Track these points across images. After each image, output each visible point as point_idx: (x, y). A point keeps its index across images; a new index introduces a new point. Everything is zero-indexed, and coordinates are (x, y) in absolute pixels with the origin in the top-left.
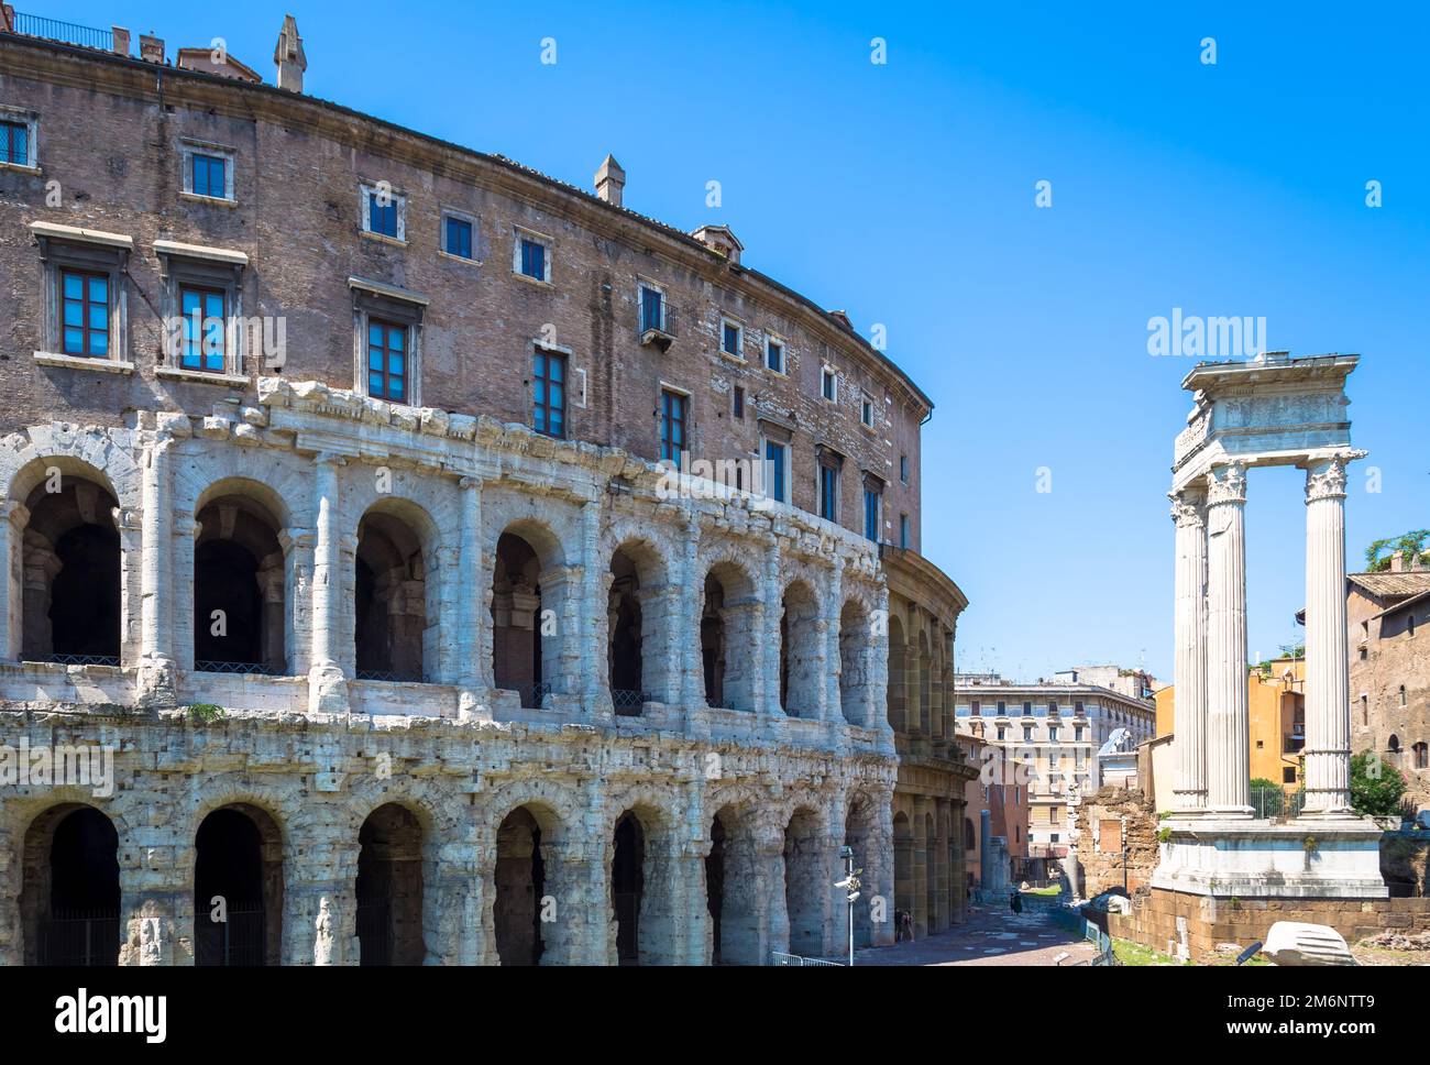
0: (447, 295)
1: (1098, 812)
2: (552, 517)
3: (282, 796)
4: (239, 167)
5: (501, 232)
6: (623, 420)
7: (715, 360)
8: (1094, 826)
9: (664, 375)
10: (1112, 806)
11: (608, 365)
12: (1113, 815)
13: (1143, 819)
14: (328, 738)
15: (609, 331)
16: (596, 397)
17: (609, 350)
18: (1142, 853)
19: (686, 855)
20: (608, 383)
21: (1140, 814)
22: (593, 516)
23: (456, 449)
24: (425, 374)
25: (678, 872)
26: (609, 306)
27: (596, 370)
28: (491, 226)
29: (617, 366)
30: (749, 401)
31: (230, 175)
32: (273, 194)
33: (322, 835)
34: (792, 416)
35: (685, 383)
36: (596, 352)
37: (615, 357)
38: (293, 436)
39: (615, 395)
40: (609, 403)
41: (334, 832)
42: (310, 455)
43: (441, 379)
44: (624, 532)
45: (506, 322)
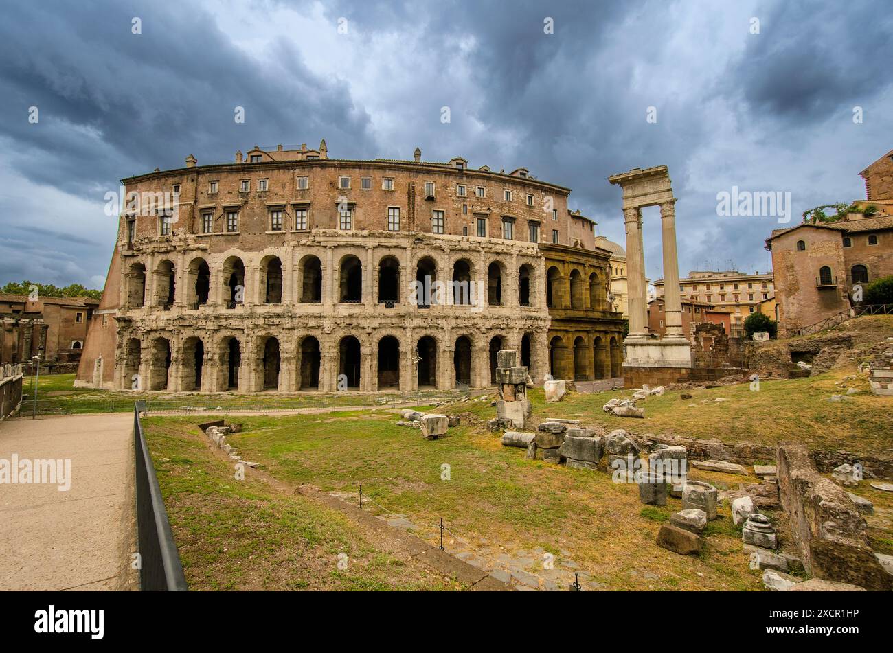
0: (362, 199)
1: (703, 334)
2: (396, 253)
3: (317, 334)
4: (310, 179)
5: (378, 179)
6: (419, 223)
7: (455, 198)
8: (701, 340)
9: (434, 207)
10: (708, 332)
11: (413, 208)
12: (709, 335)
13: (721, 337)
14: (327, 319)
15: (414, 198)
16: (409, 218)
17: (414, 204)
18: (722, 352)
19: (445, 351)
20: (413, 213)
21: (719, 335)
22: (409, 252)
23: (364, 239)
24: (356, 221)
25: (442, 356)
26: (414, 191)
27: (409, 210)
28: (375, 178)
29: (417, 207)
30: (469, 208)
31: (307, 182)
32: (317, 184)
33: (327, 345)
34: (489, 209)
35: (442, 208)
36: (409, 205)
37: (416, 205)
38: (320, 242)
39: (416, 216)
40: (414, 218)
41: (330, 344)
42: (325, 247)
43: (360, 222)
44: (421, 254)
45: (380, 203)
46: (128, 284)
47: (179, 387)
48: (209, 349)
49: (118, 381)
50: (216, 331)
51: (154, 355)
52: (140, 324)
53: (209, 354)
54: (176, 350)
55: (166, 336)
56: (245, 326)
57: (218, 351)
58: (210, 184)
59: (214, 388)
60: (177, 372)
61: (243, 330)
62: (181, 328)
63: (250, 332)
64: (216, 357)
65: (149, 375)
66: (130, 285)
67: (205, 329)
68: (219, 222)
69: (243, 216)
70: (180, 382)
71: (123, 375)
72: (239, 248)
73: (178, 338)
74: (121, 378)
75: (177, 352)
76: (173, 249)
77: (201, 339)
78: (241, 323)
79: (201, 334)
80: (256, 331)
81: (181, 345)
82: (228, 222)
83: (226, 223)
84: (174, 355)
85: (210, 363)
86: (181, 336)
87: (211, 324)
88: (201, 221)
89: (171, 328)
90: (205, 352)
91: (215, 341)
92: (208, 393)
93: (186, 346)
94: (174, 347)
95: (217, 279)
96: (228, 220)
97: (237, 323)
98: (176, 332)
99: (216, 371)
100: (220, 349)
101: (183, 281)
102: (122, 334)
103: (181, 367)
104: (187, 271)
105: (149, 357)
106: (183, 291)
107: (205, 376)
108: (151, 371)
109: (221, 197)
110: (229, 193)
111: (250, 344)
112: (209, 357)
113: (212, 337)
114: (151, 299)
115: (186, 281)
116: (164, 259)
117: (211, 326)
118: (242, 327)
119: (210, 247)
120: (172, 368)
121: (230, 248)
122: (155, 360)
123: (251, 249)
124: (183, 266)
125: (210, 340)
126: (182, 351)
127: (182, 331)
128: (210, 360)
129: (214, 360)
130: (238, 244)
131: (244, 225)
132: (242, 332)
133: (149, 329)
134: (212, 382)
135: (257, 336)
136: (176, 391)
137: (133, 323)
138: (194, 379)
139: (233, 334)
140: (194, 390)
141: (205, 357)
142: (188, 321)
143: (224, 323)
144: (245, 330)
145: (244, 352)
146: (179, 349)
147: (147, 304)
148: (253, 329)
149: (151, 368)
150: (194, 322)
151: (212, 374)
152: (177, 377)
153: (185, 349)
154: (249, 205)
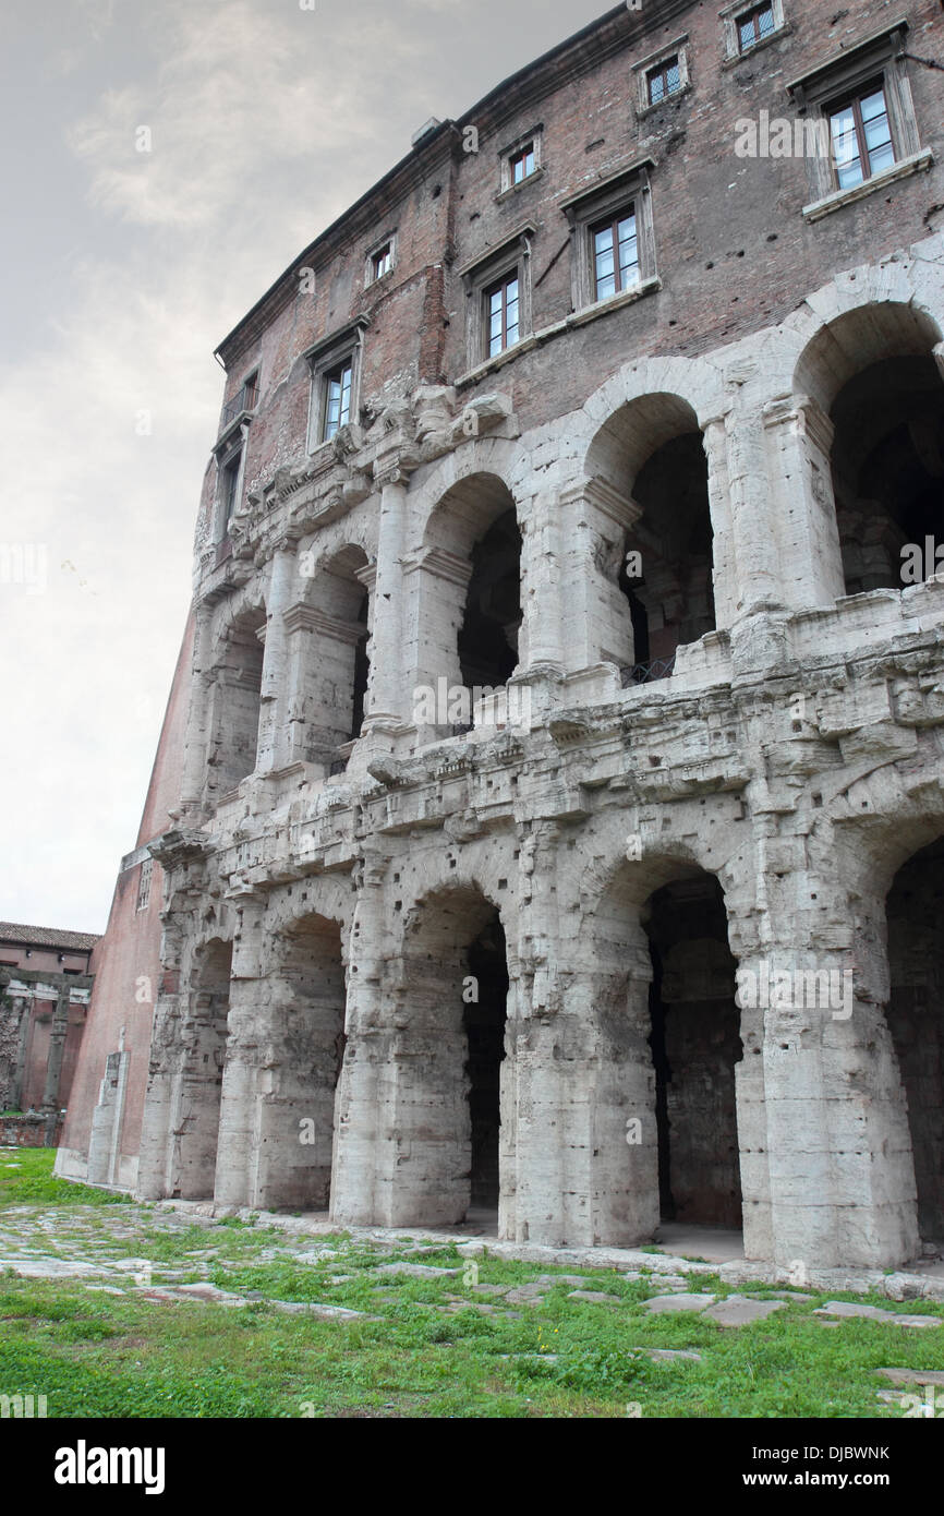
46: (211, 710)
47: (387, 1204)
48: (540, 948)
49: (152, 1154)
50: (571, 825)
51: (284, 1013)
52: (231, 863)
53: (539, 978)
54: (367, 969)
55: (327, 900)
56: (754, 756)
57: (586, 957)
58: (505, 163)
59: (585, 1216)
60: (375, 1102)
61: (736, 790)
62: (394, 847)
63: (788, 799)
64: (580, 999)
65: (258, 1123)
66: (218, 717)
67: (506, 823)
68: (555, 281)
69: (667, 203)
70: (389, 1168)
71: (174, 1126)
72: (659, 351)
73: (380, 902)
74: (165, 1137)
75: (374, 981)
76: (360, 484)
77: (490, 890)
78: (722, 748)
79: (487, 864)
80: (829, 785)
81: (394, 945)
82: (593, 267)
83: (583, 272)
84: (359, 1000)
85: (546, 1036)
86: (392, 893)
87: (544, 784)
88: (473, 320)
89: (344, 853)
90: (514, 970)
91: (566, 895)
92: (542, 1249)
93: (418, 949)
94: (359, 955)
95: (561, 542)
96: (593, 256)
97: (695, 751)
98: (368, 868)
99: (582, 1097)
100: (601, 946)
101: (400, 610)
102: (180, 928)
103: (391, 1072)
104: (419, 558)
105: (262, 1025)
106: (399, 655)
107: (522, 1125)
108: (267, 1102)
109: (555, 182)
110: (590, 148)
111: (803, 886)
112: (540, 997)
113: (551, 868)
114: (277, 741)
115: (414, 607)
116: (331, 551)
117: (538, 798)
118: (730, 770)
119: (516, 407)
120: (354, 1079)
121: (612, 371)
122: (287, 1042)
123: (729, 330)
124: (404, 542)
125: (540, 886)
126: (396, 977)
127: (396, 865)
128: (544, 1017)
129: (569, 1020)
130: (655, 336)
131: (676, 237)
132: (731, 809)
133: (262, 877)
134: (566, 1177)
135: (845, 824)
136: (374, 1222)
137: (212, 862)
138: (459, 1155)
139: (677, 832)
140: (462, 1224)
141: (517, 1002)
142: (421, 798)
143: (612, 765)
144: (758, 793)
145: (759, 951)
146: (384, 963)
147: (265, 762)
148: (808, 774)
149: (269, 1082)
150: (452, 792)
151: (562, 1114)
152: (372, 1137)
153: (415, 966)
154: (692, 145)
